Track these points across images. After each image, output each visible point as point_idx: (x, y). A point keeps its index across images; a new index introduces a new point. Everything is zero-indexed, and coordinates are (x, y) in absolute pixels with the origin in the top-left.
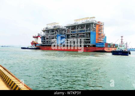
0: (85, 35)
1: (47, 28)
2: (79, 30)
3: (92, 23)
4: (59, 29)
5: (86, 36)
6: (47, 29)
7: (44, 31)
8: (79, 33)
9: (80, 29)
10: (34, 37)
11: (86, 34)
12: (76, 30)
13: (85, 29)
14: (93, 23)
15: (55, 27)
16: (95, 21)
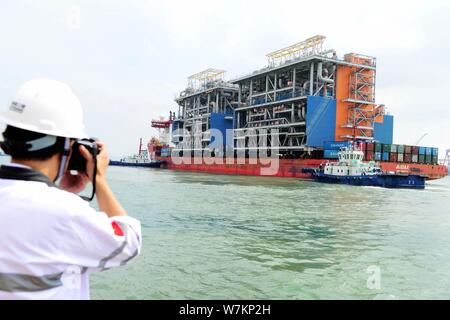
0: (292, 110)
1: (187, 91)
2: (275, 91)
3: (316, 62)
4: (218, 91)
5: (296, 114)
6: (187, 95)
7: (181, 102)
8: (275, 105)
9: (278, 87)
10: (156, 125)
11: (296, 108)
12: (266, 93)
13: (293, 87)
14: (320, 61)
15: (208, 86)
16: (330, 55)
